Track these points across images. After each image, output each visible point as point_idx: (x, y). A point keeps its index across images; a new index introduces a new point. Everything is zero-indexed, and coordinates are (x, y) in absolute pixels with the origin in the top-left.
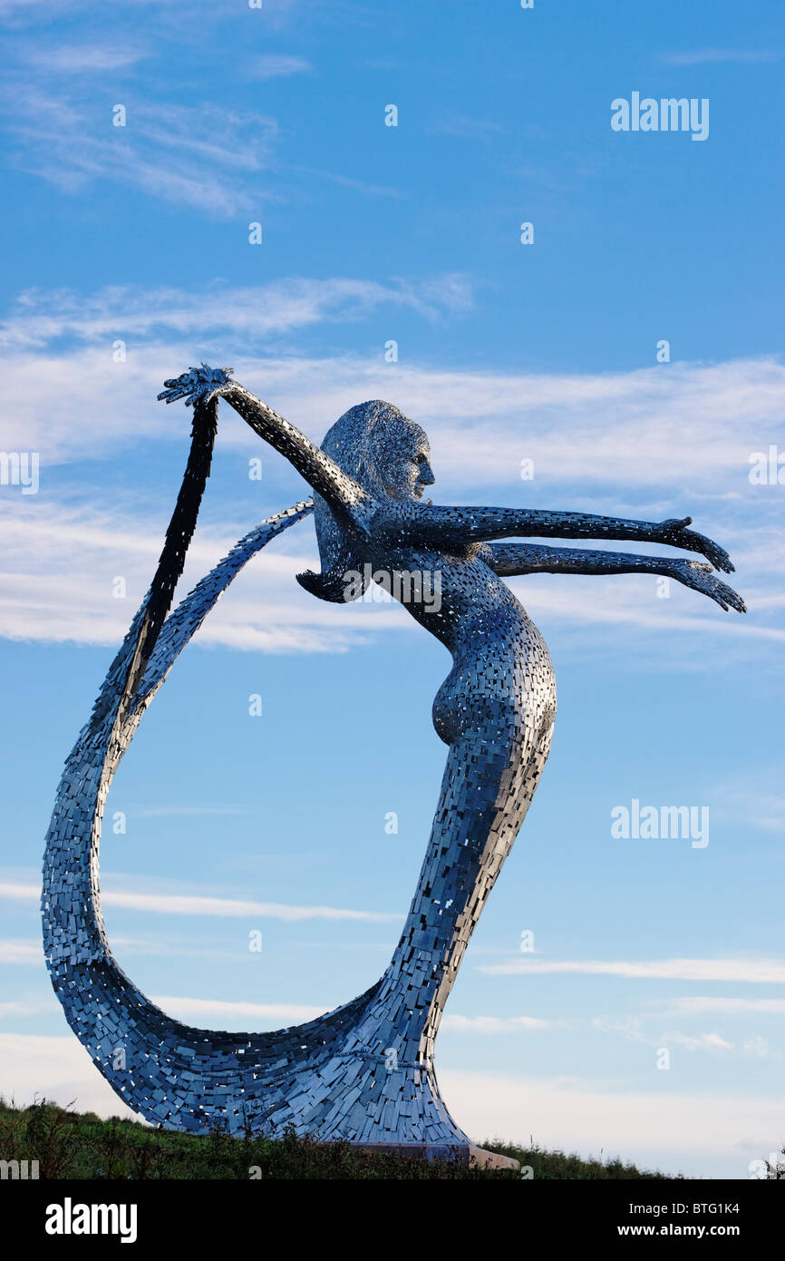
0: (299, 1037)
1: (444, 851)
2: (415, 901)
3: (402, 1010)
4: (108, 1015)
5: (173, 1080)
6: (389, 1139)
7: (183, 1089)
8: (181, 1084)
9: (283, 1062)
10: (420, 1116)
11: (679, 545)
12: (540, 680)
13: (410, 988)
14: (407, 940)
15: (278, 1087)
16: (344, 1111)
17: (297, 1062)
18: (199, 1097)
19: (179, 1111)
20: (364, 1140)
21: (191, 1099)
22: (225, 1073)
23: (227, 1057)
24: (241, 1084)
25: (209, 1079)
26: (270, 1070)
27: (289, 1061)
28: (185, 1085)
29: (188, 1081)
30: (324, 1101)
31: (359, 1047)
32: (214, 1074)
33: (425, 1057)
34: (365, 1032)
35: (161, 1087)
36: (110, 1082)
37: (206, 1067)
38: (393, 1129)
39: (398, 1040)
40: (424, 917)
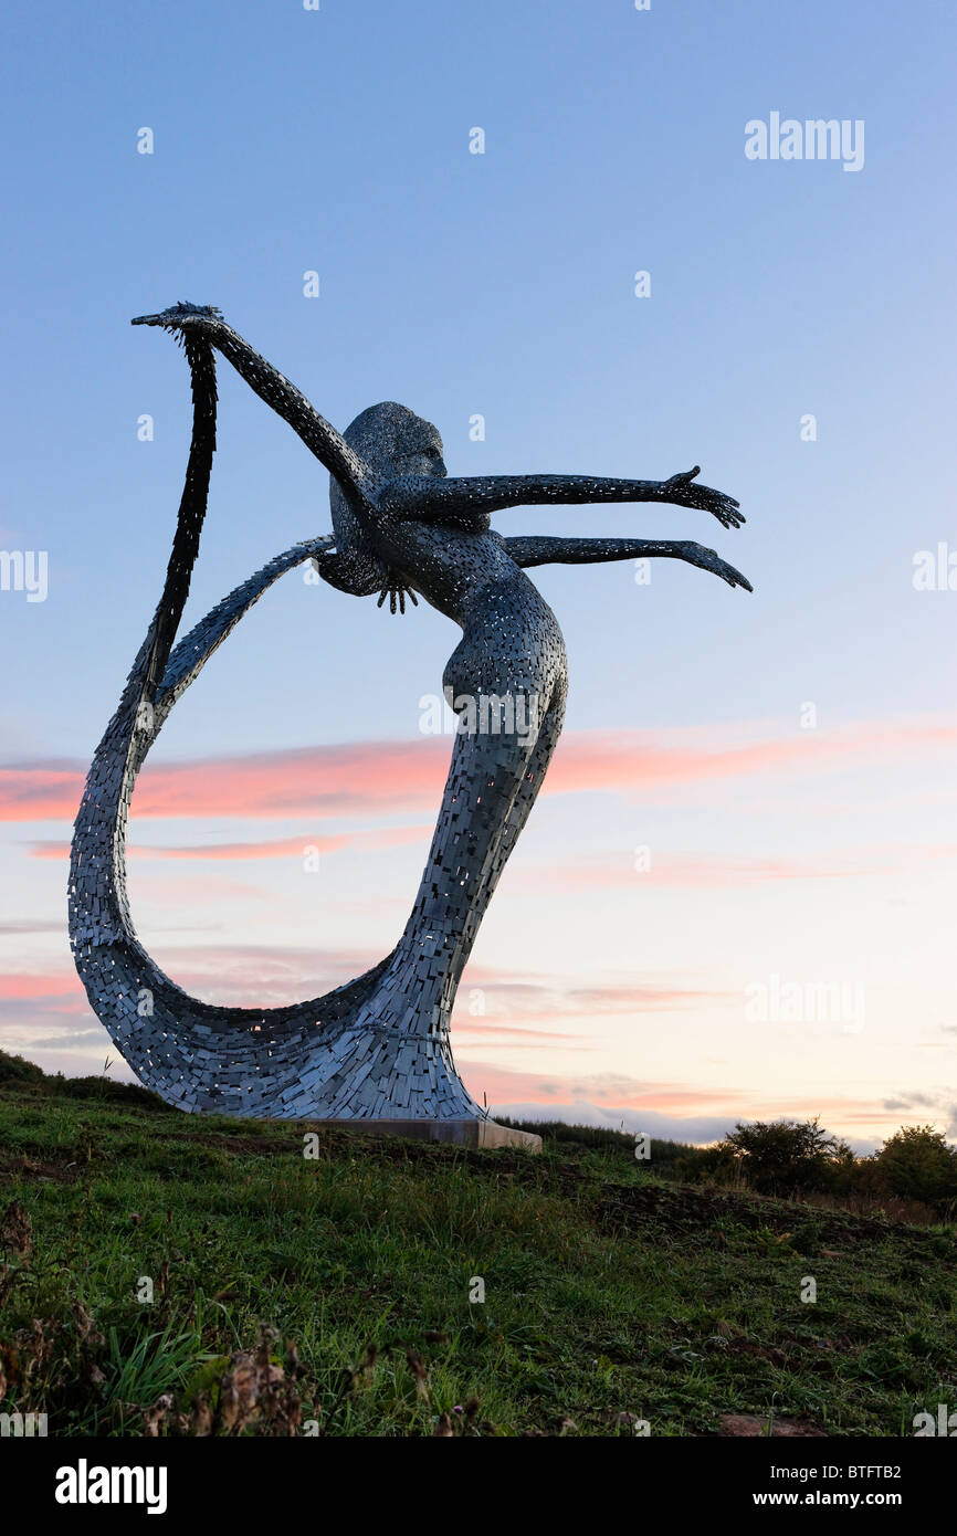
0: (312, 1013)
1: (455, 817)
2: (426, 869)
3: (414, 981)
4: (128, 995)
5: (189, 1059)
6: (400, 1115)
7: (199, 1068)
8: (196, 1062)
9: (298, 1038)
10: (433, 1091)
12: (550, 647)
13: (422, 958)
14: (419, 910)
15: (292, 1063)
16: (355, 1086)
17: (312, 1037)
18: (215, 1075)
19: (195, 1090)
20: (375, 1117)
21: (206, 1078)
22: (240, 1051)
23: (242, 1034)
24: (255, 1061)
25: (224, 1057)
26: (284, 1046)
27: (303, 1037)
28: (201, 1064)
29: (204, 1060)
30: (335, 1077)
31: (370, 1021)
32: (230, 1052)
33: (438, 1030)
34: (376, 1005)
35: (178, 1066)
36: (129, 1062)
37: (222, 1044)
38: (406, 1105)
39: (410, 1013)
40: (435, 885)
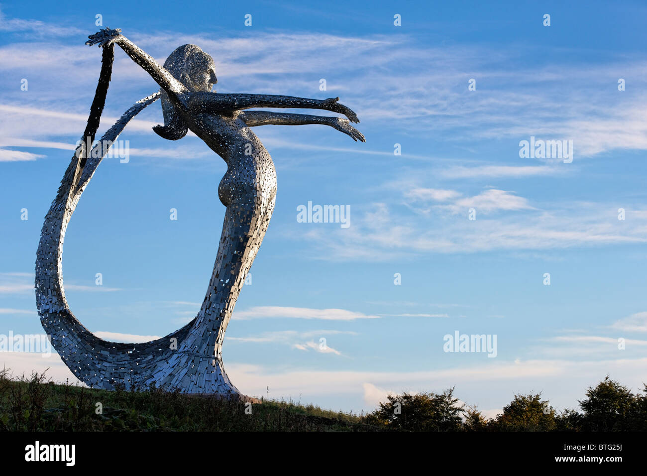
0: (158, 345)
1: (225, 256)
2: (211, 280)
4: (68, 336)
5: (99, 366)
7: (104, 370)
8: (103, 368)
9: (151, 357)
10: (216, 381)
11: (333, 110)
13: (210, 321)
14: (208, 299)
15: (149, 368)
16: (180, 379)
17: (157, 357)
18: (111, 374)
19: (102, 381)
20: (189, 392)
21: (107, 375)
22: (123, 363)
23: (124, 355)
24: (131, 367)
25: (116, 365)
26: (145, 361)
27: (154, 356)
28: (105, 369)
29: (106, 367)
30: (170, 375)
31: (186, 349)
32: (118, 363)
33: (217, 353)
34: (189, 342)
35: (94, 370)
36: (69, 368)
37: (114, 360)
38: (203, 387)
39: (205, 345)
40: (216, 287)
